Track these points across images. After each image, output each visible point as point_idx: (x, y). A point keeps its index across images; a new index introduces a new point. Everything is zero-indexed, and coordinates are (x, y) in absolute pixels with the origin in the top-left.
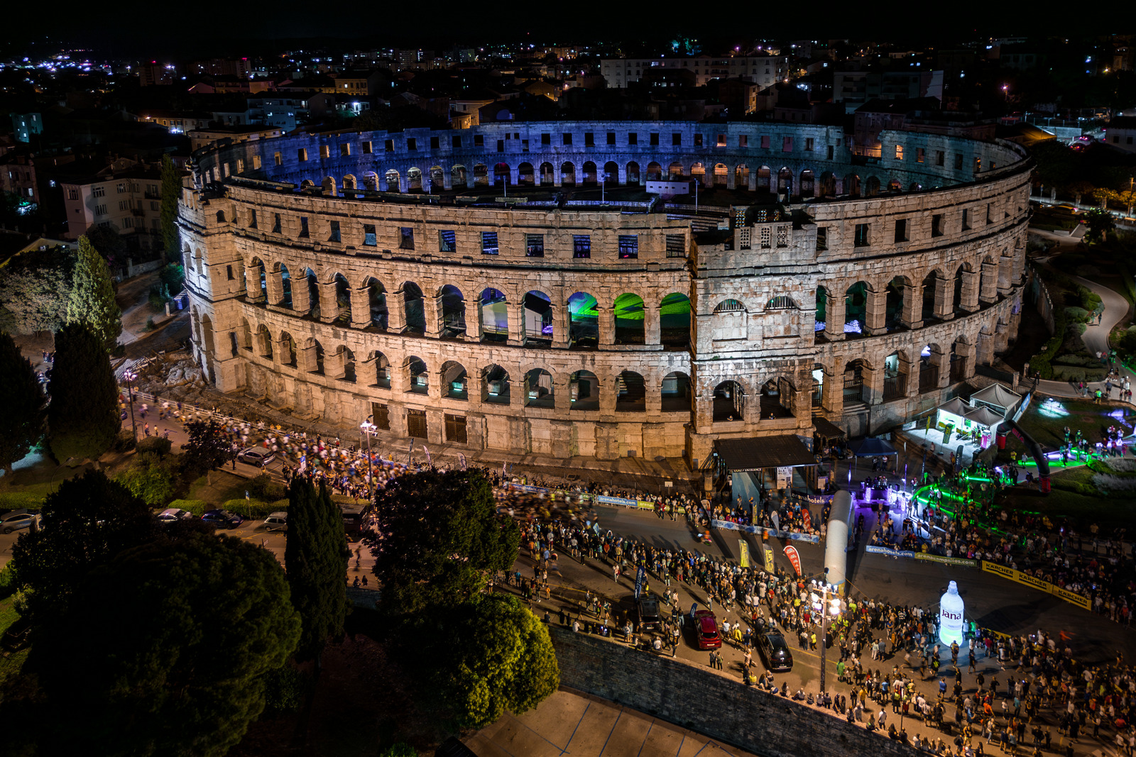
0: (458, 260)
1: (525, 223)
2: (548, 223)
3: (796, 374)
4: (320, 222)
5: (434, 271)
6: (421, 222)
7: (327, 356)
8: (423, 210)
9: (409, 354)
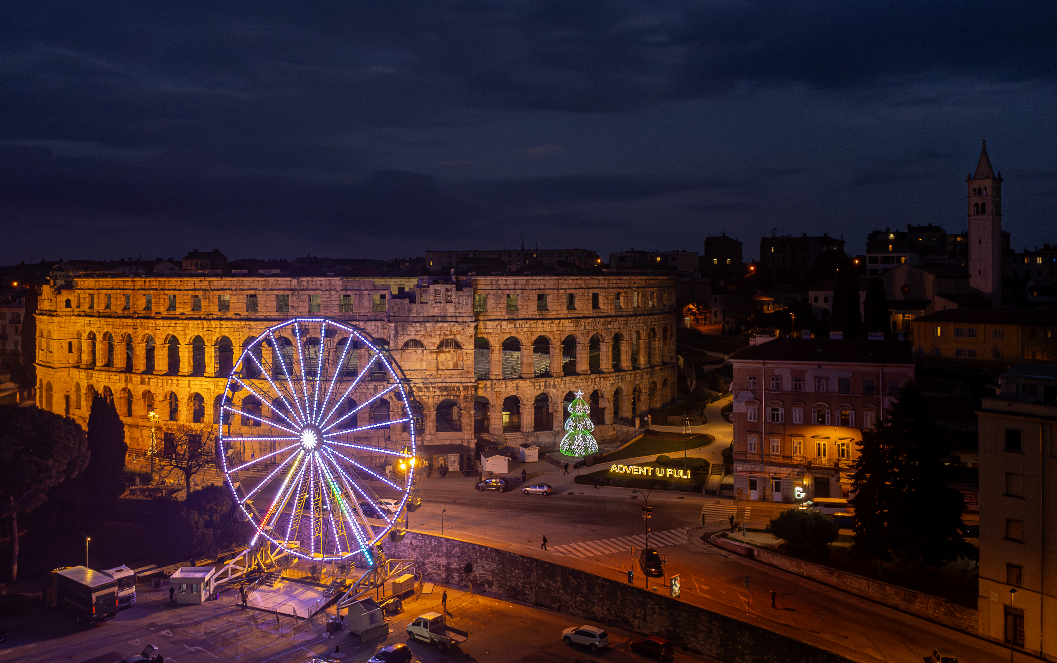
0: (230, 317)
1: (278, 287)
2: (293, 287)
3: (461, 397)
4: (138, 297)
5: (213, 326)
6: (208, 290)
7: (134, 400)
8: (210, 282)
9: (193, 391)
